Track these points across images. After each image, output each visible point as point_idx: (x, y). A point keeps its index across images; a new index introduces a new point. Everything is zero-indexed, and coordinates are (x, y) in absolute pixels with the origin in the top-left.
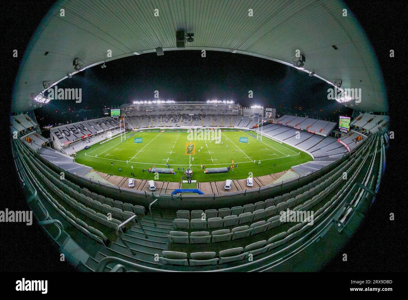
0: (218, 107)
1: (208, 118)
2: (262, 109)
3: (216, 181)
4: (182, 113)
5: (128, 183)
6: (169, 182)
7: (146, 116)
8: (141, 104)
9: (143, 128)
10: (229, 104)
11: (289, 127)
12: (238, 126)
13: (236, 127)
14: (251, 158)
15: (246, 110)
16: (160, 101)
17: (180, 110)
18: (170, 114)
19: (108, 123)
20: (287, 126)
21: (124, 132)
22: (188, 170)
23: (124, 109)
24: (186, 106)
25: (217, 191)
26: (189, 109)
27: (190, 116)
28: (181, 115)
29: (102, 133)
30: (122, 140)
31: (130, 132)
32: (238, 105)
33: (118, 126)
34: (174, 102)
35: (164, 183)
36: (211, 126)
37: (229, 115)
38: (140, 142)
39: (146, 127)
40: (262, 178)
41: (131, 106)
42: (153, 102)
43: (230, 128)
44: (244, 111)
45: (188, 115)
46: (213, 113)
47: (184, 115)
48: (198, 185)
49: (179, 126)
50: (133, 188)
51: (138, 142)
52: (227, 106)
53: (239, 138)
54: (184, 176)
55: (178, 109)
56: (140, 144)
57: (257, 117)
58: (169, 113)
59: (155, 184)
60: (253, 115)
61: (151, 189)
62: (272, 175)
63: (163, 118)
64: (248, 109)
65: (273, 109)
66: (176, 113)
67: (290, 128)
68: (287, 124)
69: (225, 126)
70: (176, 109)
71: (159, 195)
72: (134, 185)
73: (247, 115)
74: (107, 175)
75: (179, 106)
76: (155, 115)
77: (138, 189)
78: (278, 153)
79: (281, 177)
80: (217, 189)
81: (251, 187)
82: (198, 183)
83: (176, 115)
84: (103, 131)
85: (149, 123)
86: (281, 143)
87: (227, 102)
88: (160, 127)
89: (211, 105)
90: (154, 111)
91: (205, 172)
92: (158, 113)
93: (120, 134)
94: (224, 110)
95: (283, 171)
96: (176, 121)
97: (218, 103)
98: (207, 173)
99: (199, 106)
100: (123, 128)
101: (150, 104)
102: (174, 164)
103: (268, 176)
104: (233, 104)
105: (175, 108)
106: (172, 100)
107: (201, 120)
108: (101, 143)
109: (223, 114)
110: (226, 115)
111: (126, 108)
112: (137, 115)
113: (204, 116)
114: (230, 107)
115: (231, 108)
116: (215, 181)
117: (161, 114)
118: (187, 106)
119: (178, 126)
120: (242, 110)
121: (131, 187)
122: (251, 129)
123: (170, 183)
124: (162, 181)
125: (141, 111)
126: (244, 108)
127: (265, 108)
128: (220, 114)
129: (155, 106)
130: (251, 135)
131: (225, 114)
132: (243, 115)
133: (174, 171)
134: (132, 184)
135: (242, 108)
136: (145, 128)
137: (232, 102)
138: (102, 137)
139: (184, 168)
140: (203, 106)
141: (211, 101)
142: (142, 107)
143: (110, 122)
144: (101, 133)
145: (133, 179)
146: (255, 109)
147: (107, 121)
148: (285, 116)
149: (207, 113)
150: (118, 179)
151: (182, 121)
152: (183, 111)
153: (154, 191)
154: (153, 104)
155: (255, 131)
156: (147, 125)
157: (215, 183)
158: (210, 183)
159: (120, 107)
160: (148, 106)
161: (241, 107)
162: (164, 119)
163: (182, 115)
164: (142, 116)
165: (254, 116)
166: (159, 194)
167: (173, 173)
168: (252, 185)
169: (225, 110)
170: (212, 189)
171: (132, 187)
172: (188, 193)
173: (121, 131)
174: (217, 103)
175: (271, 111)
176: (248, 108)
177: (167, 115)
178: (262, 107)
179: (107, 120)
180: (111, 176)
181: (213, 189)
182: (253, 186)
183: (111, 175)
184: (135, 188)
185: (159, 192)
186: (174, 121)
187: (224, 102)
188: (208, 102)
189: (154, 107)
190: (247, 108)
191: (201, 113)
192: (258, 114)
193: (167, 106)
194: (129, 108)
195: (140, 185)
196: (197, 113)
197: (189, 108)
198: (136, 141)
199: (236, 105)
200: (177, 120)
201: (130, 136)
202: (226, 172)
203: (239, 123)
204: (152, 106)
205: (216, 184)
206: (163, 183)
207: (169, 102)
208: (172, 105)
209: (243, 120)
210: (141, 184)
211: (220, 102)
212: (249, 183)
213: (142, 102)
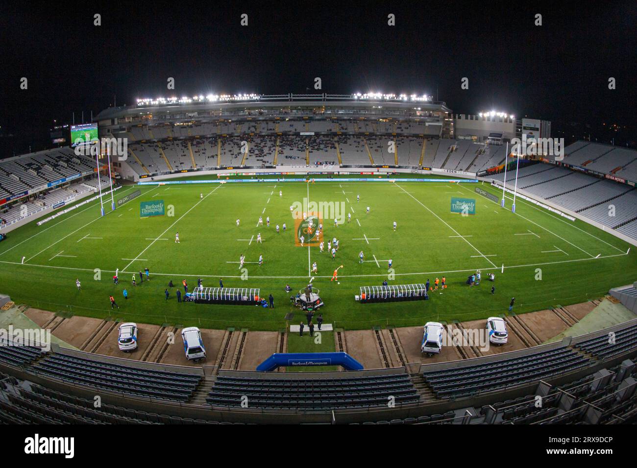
0: (382, 111)
1: (357, 144)
2: (511, 121)
3: (395, 327)
4: (279, 129)
5: (118, 336)
6: (246, 330)
7: (175, 139)
8: (161, 105)
9: (166, 173)
10: (418, 104)
11: (593, 176)
12: (442, 167)
13: (436, 171)
14: (491, 258)
15: (463, 122)
16: (217, 96)
17: (274, 121)
18: (244, 134)
19: (61, 163)
20: (586, 173)
21: (109, 189)
22: (308, 292)
23: (109, 122)
24: (292, 108)
25: (400, 356)
26: (301, 119)
27: (303, 139)
28: (276, 135)
29: (45, 193)
30: (102, 210)
31: (130, 187)
32: (443, 107)
33: (92, 172)
34: (258, 98)
35: (231, 333)
36: (366, 167)
37: (417, 136)
38: (157, 214)
39: (176, 172)
40: (530, 320)
41: (131, 111)
42: (196, 98)
43: (420, 172)
44: (458, 126)
45: (297, 134)
46: (369, 129)
47: (285, 134)
48: (340, 339)
49: (271, 167)
50: (133, 355)
51: (150, 215)
52: (410, 108)
53: (450, 199)
54: (292, 310)
55: (268, 118)
56: (158, 218)
57: (495, 142)
58: (241, 129)
59: (204, 339)
60: (485, 138)
61: (191, 356)
62: (558, 310)
63: (223, 145)
64: (472, 119)
65: (544, 122)
66: (263, 129)
67: (596, 180)
68: (587, 167)
69: (406, 168)
70: (261, 118)
71: (217, 374)
72: (135, 345)
73: (469, 138)
74: (53, 317)
75: (272, 108)
76: (202, 137)
77: (147, 356)
78: (567, 248)
79: (584, 318)
80: (398, 350)
81: (502, 345)
82: (339, 334)
83: (263, 136)
84: (46, 187)
85: (182, 159)
86: (573, 219)
87: (410, 99)
88: (216, 169)
89: (365, 106)
90: (198, 124)
91: (357, 297)
92: (209, 131)
93: (98, 193)
94: (401, 119)
95: (590, 302)
96: (262, 151)
97: (385, 101)
98: (363, 301)
99: (331, 108)
100: (104, 178)
101: (188, 104)
102: (261, 275)
103: (548, 315)
104: (430, 102)
105: (261, 114)
106: (249, 93)
107: (335, 148)
108: (40, 223)
109: (399, 131)
110: (407, 137)
111: (116, 119)
112: (147, 138)
113: (344, 137)
114: (418, 114)
115: (421, 116)
116: (391, 327)
117: (219, 132)
118: (296, 108)
119: (268, 167)
120: (455, 122)
121: (125, 351)
122: (481, 176)
123: (250, 335)
124: (226, 328)
125: (160, 126)
126: (459, 118)
127: (519, 118)
128: (390, 131)
129: (202, 109)
130: (484, 193)
131: (406, 132)
132: (455, 137)
133: (261, 297)
134: (129, 340)
135: (455, 117)
136: (171, 173)
137: (425, 98)
138: (44, 204)
139: (293, 286)
140: (342, 108)
141: (365, 95)
142: (161, 112)
143: (67, 161)
144: (41, 192)
145: (134, 324)
146: (491, 119)
147: (60, 157)
148: (579, 143)
149: (352, 129)
150: (86, 328)
151: (281, 153)
152: (281, 123)
153: (200, 361)
154: (196, 103)
155: (493, 182)
156: (178, 164)
157: (391, 331)
158: (377, 332)
159: (97, 118)
160: (180, 111)
161: (449, 115)
162: (228, 147)
163: (279, 135)
164: (164, 141)
165: (488, 141)
166: (215, 372)
167: (260, 304)
168: (504, 340)
169: (403, 122)
170: (383, 352)
171: (131, 351)
172: (311, 365)
173: (100, 186)
174: (383, 100)
175: (538, 126)
176: (469, 116)
177: (236, 135)
178: (512, 117)
179: (59, 155)
180: (67, 320)
181: (386, 351)
182: (508, 343)
183: (66, 316)
184: (139, 354)
185: (217, 366)
186: (257, 152)
187: (403, 97)
188: (357, 95)
189: (199, 114)
190: (467, 118)
191: (336, 128)
192: (500, 135)
193: (236, 108)
194: (124, 118)
195: (155, 342)
196: (323, 128)
197: (300, 114)
198: (146, 211)
199: (437, 106)
200: (266, 150)
201: (126, 199)
202: (422, 297)
203: (446, 160)
204: (193, 112)
205: (396, 335)
206: (227, 333)
207: (242, 97)
208: (250, 106)
209: (456, 149)
210: (157, 339)
211: (389, 96)
212: (496, 334)
213: (164, 99)
